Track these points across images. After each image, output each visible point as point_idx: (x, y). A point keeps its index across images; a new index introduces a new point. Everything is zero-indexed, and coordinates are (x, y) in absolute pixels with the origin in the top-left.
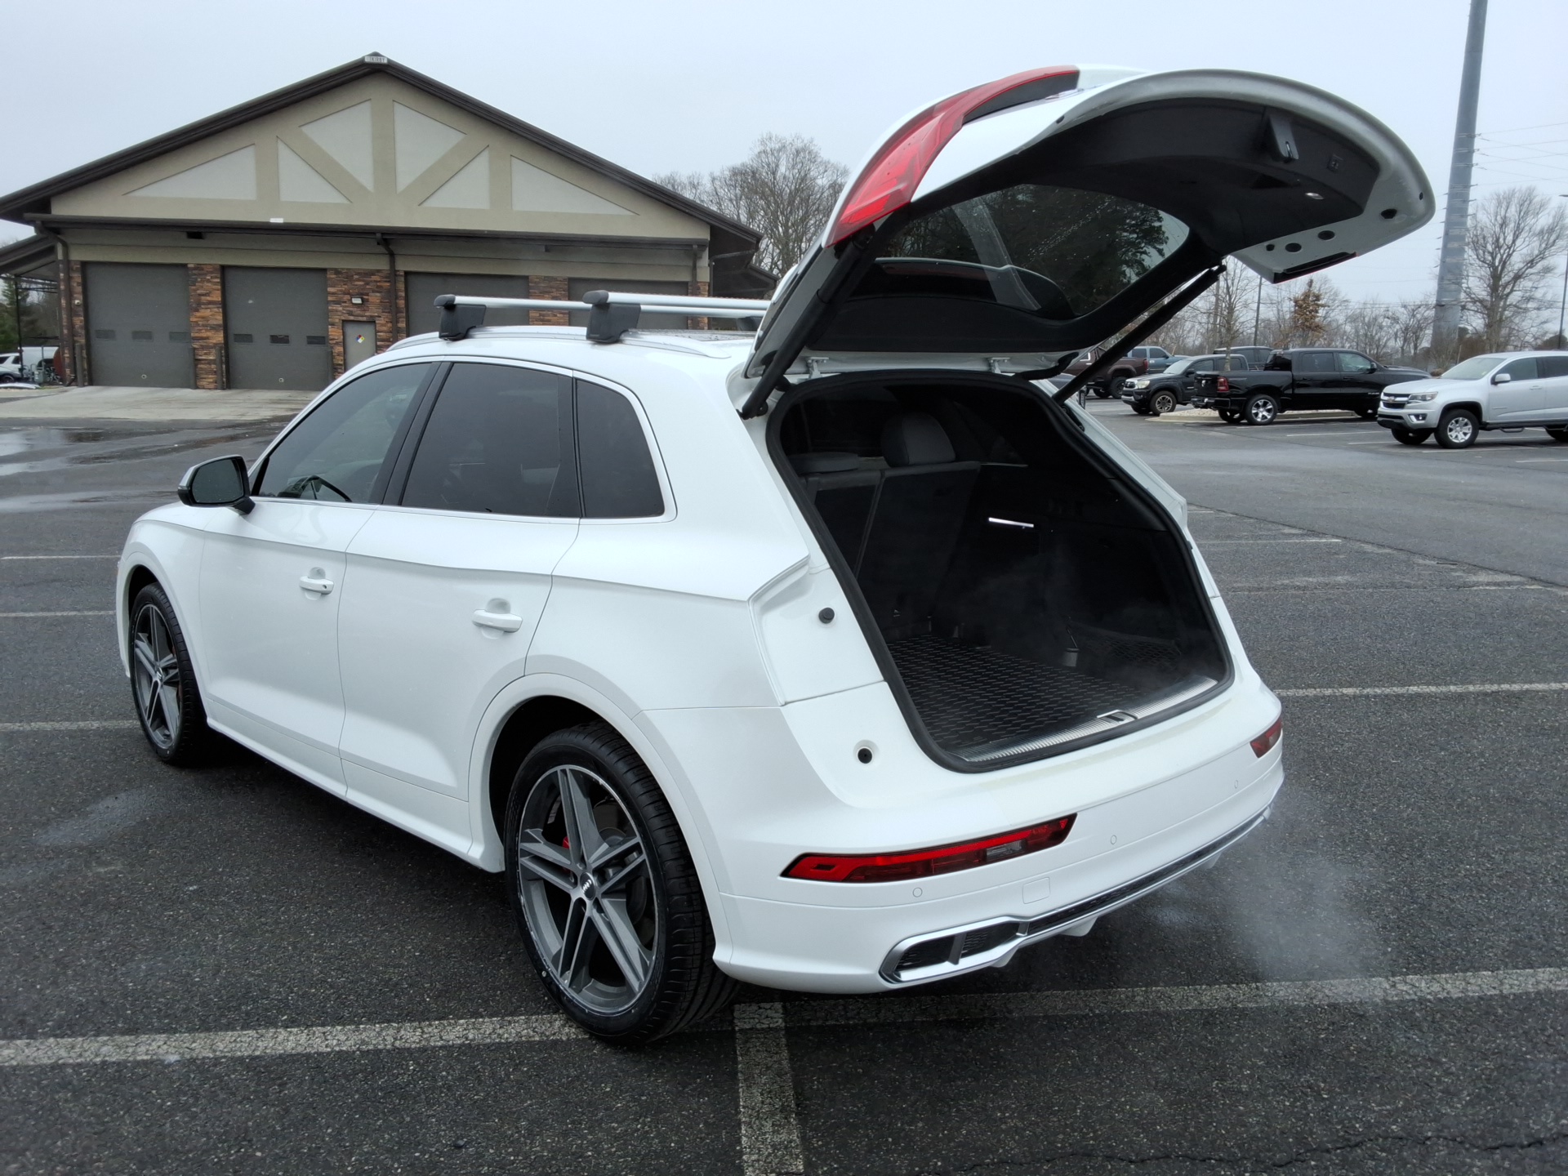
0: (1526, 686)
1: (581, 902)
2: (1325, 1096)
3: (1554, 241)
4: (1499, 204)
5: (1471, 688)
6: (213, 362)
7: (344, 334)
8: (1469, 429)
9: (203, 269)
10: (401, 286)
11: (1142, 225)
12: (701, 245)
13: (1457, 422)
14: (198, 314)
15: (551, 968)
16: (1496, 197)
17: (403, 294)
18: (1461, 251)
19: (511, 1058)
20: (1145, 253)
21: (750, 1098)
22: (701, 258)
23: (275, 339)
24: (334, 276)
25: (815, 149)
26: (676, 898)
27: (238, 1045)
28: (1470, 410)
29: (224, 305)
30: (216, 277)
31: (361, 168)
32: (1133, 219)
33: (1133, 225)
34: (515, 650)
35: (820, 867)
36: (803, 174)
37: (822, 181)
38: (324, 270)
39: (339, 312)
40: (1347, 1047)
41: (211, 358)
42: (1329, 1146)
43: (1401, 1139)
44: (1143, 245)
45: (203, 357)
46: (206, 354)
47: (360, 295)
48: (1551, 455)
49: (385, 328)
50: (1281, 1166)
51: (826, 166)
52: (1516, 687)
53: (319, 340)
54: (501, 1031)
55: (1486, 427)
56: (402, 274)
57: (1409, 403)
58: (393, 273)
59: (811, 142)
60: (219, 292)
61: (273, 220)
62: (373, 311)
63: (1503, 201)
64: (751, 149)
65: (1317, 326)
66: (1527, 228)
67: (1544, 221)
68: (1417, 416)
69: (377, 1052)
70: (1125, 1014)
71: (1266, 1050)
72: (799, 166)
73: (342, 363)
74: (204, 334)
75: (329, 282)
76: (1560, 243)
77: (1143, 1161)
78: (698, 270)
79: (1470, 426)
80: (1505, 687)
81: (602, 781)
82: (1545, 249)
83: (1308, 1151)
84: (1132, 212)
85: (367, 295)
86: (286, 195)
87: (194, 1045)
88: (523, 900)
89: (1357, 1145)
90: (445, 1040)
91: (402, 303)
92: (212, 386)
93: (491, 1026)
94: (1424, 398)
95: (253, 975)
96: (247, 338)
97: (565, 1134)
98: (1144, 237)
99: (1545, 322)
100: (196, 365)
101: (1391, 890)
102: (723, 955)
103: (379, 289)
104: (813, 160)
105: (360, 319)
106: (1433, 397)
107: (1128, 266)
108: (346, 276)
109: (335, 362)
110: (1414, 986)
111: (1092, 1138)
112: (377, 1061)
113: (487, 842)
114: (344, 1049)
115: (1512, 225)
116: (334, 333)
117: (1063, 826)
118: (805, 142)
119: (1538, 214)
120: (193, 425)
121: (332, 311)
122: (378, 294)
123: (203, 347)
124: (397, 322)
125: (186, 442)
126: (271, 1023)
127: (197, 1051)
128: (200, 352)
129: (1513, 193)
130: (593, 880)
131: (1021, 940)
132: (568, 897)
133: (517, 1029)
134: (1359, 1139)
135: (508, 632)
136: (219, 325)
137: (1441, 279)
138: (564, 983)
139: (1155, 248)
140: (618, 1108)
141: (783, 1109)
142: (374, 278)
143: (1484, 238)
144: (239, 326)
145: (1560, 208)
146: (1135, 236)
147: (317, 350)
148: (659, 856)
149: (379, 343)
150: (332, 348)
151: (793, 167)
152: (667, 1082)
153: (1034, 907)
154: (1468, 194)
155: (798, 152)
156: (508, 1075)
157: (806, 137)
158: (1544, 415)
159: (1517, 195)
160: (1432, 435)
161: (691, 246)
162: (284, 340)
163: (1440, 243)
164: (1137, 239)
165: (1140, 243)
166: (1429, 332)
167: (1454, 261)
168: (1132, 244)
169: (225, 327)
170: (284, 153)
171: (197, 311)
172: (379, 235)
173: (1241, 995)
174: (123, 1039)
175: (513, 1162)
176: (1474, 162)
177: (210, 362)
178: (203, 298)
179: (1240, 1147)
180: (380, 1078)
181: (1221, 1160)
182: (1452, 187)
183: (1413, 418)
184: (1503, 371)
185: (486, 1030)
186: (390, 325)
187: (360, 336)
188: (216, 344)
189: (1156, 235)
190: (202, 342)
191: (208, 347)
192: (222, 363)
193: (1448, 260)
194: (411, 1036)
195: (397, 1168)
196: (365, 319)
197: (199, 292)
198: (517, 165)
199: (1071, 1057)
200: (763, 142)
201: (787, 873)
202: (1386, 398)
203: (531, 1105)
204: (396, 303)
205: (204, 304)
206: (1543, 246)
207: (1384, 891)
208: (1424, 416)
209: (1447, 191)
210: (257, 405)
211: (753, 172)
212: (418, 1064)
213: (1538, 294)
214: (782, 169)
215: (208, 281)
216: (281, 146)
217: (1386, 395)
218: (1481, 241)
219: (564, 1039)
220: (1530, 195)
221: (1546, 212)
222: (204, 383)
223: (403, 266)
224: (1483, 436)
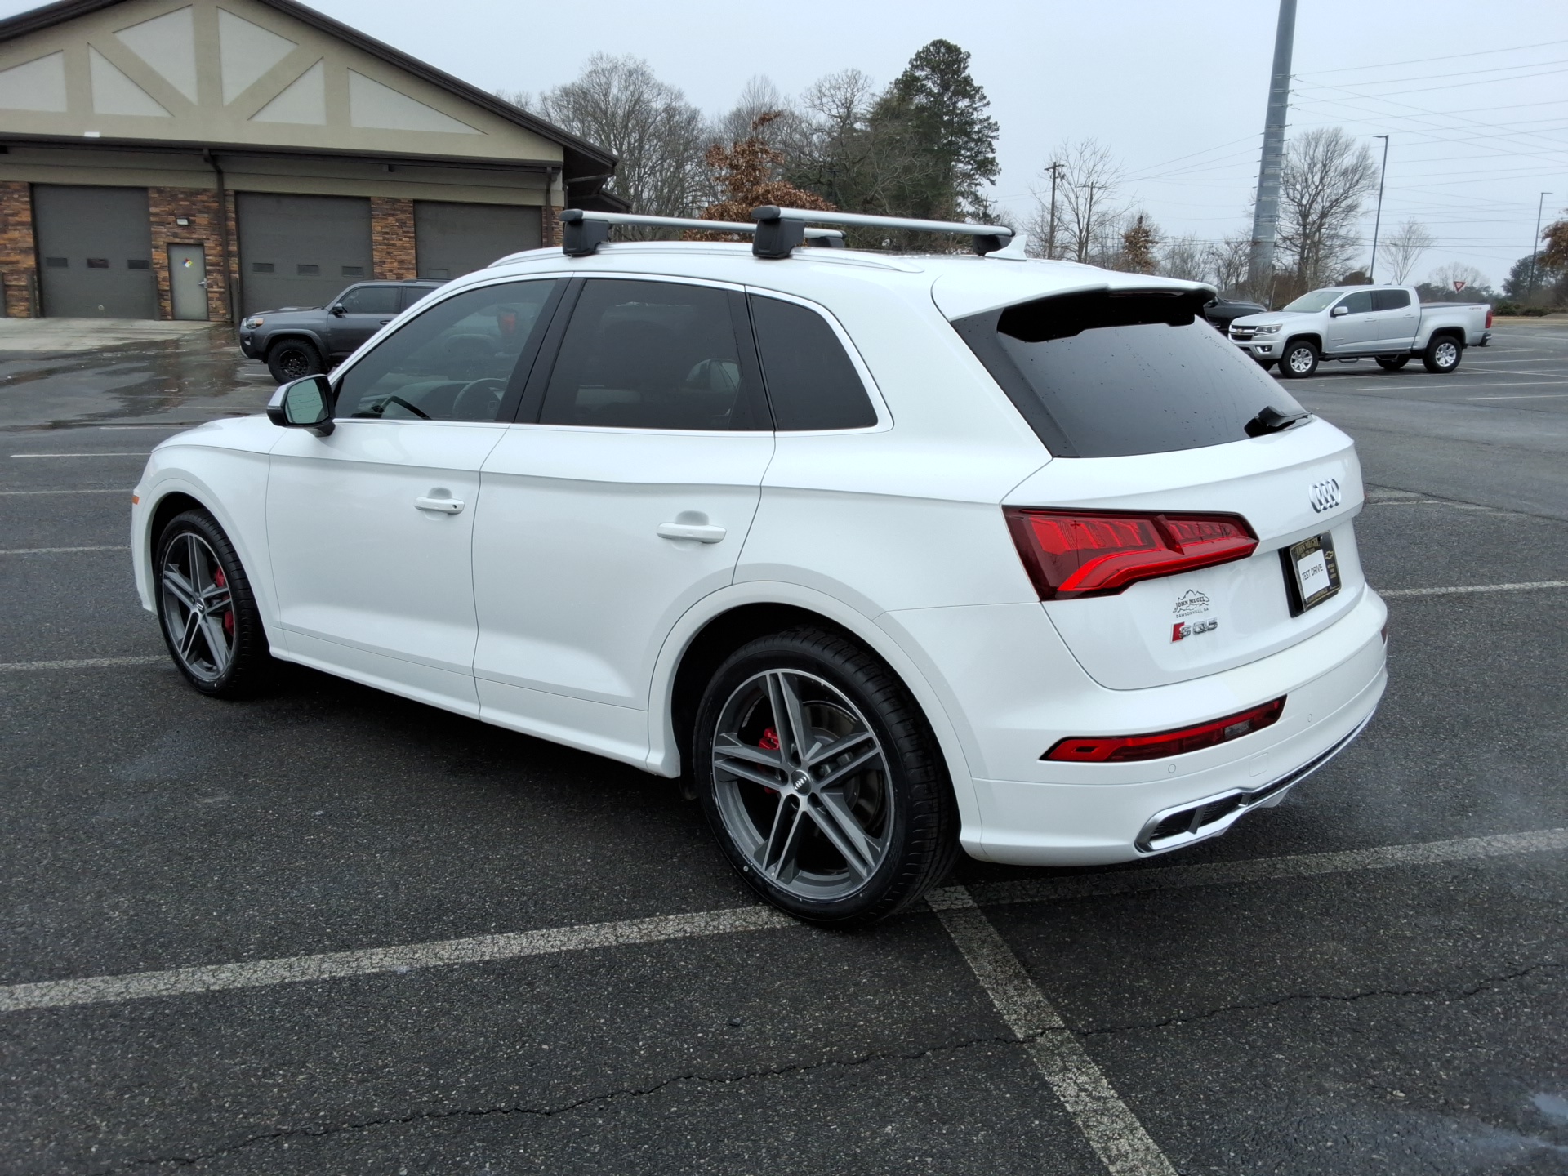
0: (1470, 589)
1: (793, 799)
2: (1479, 936)
3: (1358, 181)
4: (1308, 144)
5: (1424, 591)
6: (24, 288)
7: (169, 258)
8: (1310, 360)
9: (9, 187)
10: (231, 207)
11: (976, 156)
12: (555, 167)
13: (1299, 353)
14: (5, 236)
15: (755, 862)
16: (1304, 137)
17: (233, 215)
18: (1275, 190)
19: (738, 946)
20: (979, 184)
21: (983, 967)
22: (555, 180)
23: (91, 264)
24: (156, 195)
25: (648, 71)
26: (917, 786)
27: (463, 952)
28: (1310, 341)
29: (34, 226)
30: (24, 196)
31: (182, 77)
32: (968, 150)
33: (968, 157)
34: (719, 560)
35: (1080, 749)
36: (636, 95)
37: (658, 105)
38: (144, 189)
39: (163, 235)
40: (1477, 896)
41: (22, 284)
42: (1502, 975)
43: (1557, 965)
44: (977, 176)
45: (13, 283)
46: (15, 279)
47: (186, 216)
48: (1387, 383)
49: (213, 252)
50: (1471, 994)
51: (660, 90)
52: (1462, 589)
53: (142, 264)
54: (714, 923)
55: (1325, 358)
56: (232, 193)
57: (1255, 335)
58: (222, 194)
59: (644, 63)
60: (28, 213)
61: (89, 134)
62: (200, 234)
63: (1312, 141)
64: (581, 68)
65: (1146, 262)
66: (1333, 168)
67: (1348, 161)
68: (1263, 347)
69: (607, 949)
70: (1274, 880)
71: (1410, 902)
72: (632, 88)
73: (168, 288)
74: (13, 258)
75: (151, 202)
76: (1363, 183)
77: (1354, 998)
78: (552, 195)
79: (1311, 357)
80: (1452, 589)
81: (823, 682)
82: (1350, 188)
83: (1487, 980)
84: (966, 142)
85: (194, 216)
86: (100, 108)
87: (417, 956)
88: (717, 801)
89: (1524, 973)
90: (666, 934)
91: (232, 224)
92: (25, 314)
93: (703, 920)
94: (1269, 330)
95: (436, 889)
96: (62, 263)
97: (830, 1008)
98: (978, 169)
99: (1348, 259)
100: (5, 293)
101: (1446, 765)
102: (971, 836)
103: (206, 210)
104: (646, 82)
105: (187, 241)
106: (1278, 329)
107: (964, 198)
108: (171, 195)
109: (161, 287)
110: (1506, 843)
111: (1301, 983)
112: (610, 958)
113: (667, 749)
114: (571, 948)
115: (1319, 165)
116: (158, 256)
117: (1276, 706)
118: (638, 62)
119: (1343, 154)
120: (16, 356)
121: (156, 232)
122: (206, 215)
123: (12, 272)
124: (228, 245)
125: (18, 374)
126: (483, 930)
127: (424, 961)
128: (10, 278)
129: (1321, 133)
130: (807, 776)
131: (1243, 809)
132: (776, 795)
133: (728, 920)
134: (1524, 969)
135: (706, 542)
136: (29, 248)
137: (1257, 216)
138: (771, 875)
139: (989, 179)
140: (864, 983)
141: (1017, 976)
142: (200, 197)
143: (1294, 177)
144: (51, 250)
145: (1363, 148)
146: (970, 167)
147: (138, 275)
148: (899, 749)
149: (208, 268)
150: (157, 272)
151: (626, 87)
152: (897, 959)
153: (1257, 781)
154: (1282, 134)
155: (630, 73)
156: (744, 961)
157: (639, 58)
158: (1378, 346)
159: (1324, 136)
160: (1276, 365)
161: (546, 168)
162: (102, 264)
163: (1256, 183)
164: (971, 170)
165: (974, 174)
166: (1246, 269)
167: (1269, 199)
168: (969, 176)
169: (37, 250)
170: (97, 63)
171: (5, 232)
172: (206, 152)
173: (1365, 857)
174: (338, 955)
175: (795, 1036)
176: (1289, 102)
177: (20, 288)
178: (10, 218)
179: (1430, 981)
180: (624, 972)
181: (1419, 993)
182: (1268, 127)
183: (1259, 349)
184: (1341, 304)
185: (698, 923)
186: (219, 248)
187: (187, 260)
188: (26, 269)
189: (990, 167)
190: (10, 267)
191: (17, 272)
192: (34, 289)
193: (1264, 198)
194: (630, 932)
195: (688, 1049)
196: (191, 241)
197: (5, 211)
198: (353, 76)
199: (1248, 918)
200: (593, 62)
201: (1046, 757)
202: (1234, 330)
203: (782, 985)
204: (226, 225)
205: (13, 225)
206: (1348, 185)
207: (1440, 766)
208: (1270, 348)
209: (1263, 131)
210: (80, 335)
211: (584, 93)
212: (652, 956)
213: (1343, 232)
214: (614, 91)
215: (16, 200)
216: (93, 54)
217: (1234, 327)
218: (1291, 180)
219: (778, 927)
220: (1336, 136)
221: (1351, 152)
222: (15, 311)
223: (232, 185)
224: (1322, 367)
